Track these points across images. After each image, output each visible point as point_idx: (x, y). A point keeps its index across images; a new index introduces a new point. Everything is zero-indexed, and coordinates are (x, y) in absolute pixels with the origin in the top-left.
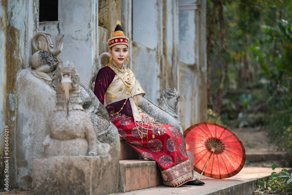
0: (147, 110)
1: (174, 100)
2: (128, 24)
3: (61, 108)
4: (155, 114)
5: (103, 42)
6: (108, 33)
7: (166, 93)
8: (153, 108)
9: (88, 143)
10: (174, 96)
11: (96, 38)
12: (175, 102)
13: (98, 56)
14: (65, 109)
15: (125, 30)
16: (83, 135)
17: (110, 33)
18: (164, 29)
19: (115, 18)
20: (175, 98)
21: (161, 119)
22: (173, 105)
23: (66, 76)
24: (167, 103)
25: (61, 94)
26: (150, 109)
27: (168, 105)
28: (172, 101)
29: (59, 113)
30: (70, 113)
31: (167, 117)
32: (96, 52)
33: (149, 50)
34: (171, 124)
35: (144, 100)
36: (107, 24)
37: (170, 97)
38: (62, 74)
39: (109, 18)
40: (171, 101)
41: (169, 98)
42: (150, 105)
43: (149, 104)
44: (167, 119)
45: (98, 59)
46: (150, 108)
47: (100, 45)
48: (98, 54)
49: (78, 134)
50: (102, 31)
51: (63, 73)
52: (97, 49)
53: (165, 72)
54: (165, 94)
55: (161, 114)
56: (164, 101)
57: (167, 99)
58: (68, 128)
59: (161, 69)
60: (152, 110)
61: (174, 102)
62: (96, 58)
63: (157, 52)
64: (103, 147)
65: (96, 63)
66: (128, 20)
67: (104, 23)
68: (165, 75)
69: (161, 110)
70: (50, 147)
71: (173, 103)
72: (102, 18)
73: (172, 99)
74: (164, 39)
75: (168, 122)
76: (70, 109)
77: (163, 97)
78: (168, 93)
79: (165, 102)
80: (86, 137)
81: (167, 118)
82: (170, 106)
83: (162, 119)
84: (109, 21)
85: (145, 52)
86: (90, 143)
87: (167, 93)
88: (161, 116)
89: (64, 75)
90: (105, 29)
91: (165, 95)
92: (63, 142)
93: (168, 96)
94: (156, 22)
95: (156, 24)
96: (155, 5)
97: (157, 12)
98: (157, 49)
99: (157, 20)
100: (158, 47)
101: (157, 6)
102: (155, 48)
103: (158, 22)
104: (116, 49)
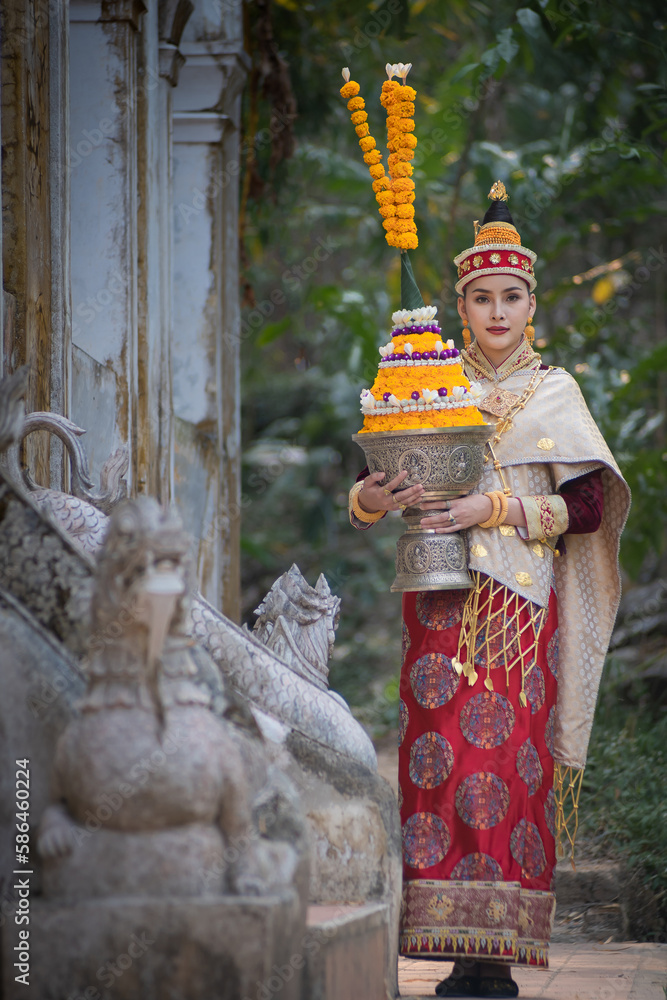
0: (246, 680)
1: (325, 633)
3: (125, 696)
4: (282, 702)
7: (292, 599)
8: (271, 670)
9: (226, 842)
10: (324, 613)
12: (329, 641)
14: (147, 702)
16: (213, 809)
21: (307, 724)
22: (320, 654)
23: (167, 564)
24: (299, 647)
25: (122, 636)
26: (260, 679)
27: (304, 655)
28: (316, 639)
29: (118, 719)
30: (170, 717)
31: (329, 713)
34: (349, 747)
35: (232, 636)
37: (308, 618)
38: (150, 557)
40: (312, 636)
41: (303, 624)
42: (258, 661)
43: (252, 655)
44: (330, 724)
46: (259, 672)
49: (200, 807)
51: (155, 552)
54: (287, 602)
55: (308, 698)
56: (286, 637)
57: (295, 624)
58: (163, 780)
60: (269, 684)
61: (326, 640)
63: (120, 381)
64: (274, 857)
69: (303, 682)
70: (76, 860)
71: (323, 646)
73: (317, 629)
75: (336, 734)
76: (167, 701)
77: (281, 617)
78: (301, 599)
79: (288, 643)
80: (222, 820)
81: (334, 719)
82: (311, 662)
83: (314, 722)
86: (235, 841)
87: (295, 597)
88: (308, 709)
89: (157, 561)
91: (285, 610)
92: (133, 841)
93: (301, 613)
94: (115, 231)
95: (115, 239)
96: (110, 147)
97: (122, 179)
98: (120, 363)
99: (123, 223)
100: (123, 355)
101: (117, 148)
102: (109, 362)
103: (123, 232)
104: (478, 294)
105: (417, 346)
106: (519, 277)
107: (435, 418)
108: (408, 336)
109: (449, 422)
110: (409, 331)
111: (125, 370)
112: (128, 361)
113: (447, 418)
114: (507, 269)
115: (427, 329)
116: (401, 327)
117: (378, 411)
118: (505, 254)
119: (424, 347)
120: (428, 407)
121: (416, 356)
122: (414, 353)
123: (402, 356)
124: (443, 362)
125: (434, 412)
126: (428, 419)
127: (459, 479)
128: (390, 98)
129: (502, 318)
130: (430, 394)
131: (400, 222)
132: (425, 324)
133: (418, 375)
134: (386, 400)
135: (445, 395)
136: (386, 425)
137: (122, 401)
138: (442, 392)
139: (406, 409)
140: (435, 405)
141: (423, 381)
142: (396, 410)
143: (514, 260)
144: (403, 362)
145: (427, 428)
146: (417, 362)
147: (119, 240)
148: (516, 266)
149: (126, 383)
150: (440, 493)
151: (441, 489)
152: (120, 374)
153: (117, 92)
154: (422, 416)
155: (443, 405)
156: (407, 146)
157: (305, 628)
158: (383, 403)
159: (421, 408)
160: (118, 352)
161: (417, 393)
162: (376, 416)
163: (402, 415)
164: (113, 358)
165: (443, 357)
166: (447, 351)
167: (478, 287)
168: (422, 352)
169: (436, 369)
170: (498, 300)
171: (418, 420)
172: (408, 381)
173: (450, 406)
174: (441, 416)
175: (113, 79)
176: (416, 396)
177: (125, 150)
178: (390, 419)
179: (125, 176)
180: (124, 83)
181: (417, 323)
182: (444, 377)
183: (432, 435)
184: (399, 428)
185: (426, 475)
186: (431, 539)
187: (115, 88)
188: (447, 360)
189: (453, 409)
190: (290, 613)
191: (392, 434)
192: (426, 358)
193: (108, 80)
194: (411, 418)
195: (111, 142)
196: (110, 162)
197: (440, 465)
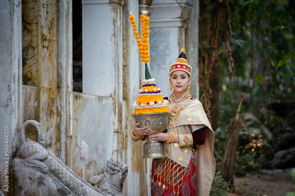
1: (118, 177)
2: (67, 73)
5: (30, 104)
6: (38, 91)
7: (109, 167)
8: (87, 190)
10: (119, 171)
11: (19, 103)
12: (120, 179)
13: (21, 125)
15: (63, 81)
17: (40, 90)
18: (125, 66)
19: (47, 70)
20: (120, 173)
22: (117, 182)
27: (111, 182)
32: (18, 119)
33: (100, 98)
36: (36, 79)
37: (113, 173)
39: (39, 72)
40: (114, 178)
41: (111, 174)
45: (21, 128)
47: (24, 108)
48: (21, 121)
50: (29, 90)
52: (20, 115)
53: (126, 123)
54: (107, 168)
56: (106, 178)
57: (109, 175)
59: (120, 121)
62: (19, 127)
63: (114, 99)
65: (18, 133)
66: (67, 68)
67: (31, 78)
68: (126, 127)
69: (98, 192)
71: (118, 180)
72: (29, 72)
73: (116, 175)
74: (124, 80)
77: (105, 173)
79: (107, 180)
82: (113, 185)
84: (38, 75)
85: (95, 102)
90: (32, 87)
91: (106, 171)
93: (111, 172)
94: (113, 59)
95: (113, 61)
96: (111, 37)
97: (114, 45)
98: (114, 95)
99: (115, 57)
100: (115, 93)
101: (113, 37)
102: (111, 94)
103: (115, 59)
104: (174, 76)
105: (149, 90)
106: (185, 72)
107: (153, 110)
108: (146, 87)
109: (157, 111)
110: (147, 85)
111: (115, 96)
112: (116, 94)
113: (157, 110)
114: (182, 69)
115: (152, 85)
116: (145, 84)
117: (138, 108)
118: (182, 65)
119: (151, 90)
120: (151, 107)
121: (149, 92)
122: (148, 92)
123: (145, 92)
124: (156, 94)
125: (153, 108)
126: (151, 110)
127: (160, 127)
128: (143, 20)
129: (180, 83)
130: (152, 103)
131: (145, 55)
132: (152, 83)
133: (149, 98)
134: (140, 105)
135: (156, 103)
136: (140, 112)
137: (114, 105)
138: (155, 103)
139: (145, 107)
140: (153, 106)
141: (150, 99)
142: (142, 108)
143: (185, 67)
144: (145, 94)
145: (151, 112)
146: (149, 94)
147: (114, 62)
148: (185, 69)
149: (115, 100)
150: (155, 131)
151: (155, 130)
152: (114, 98)
153: (113, 22)
154: (150, 109)
155: (156, 106)
156: (147, 34)
157: (112, 175)
158: (139, 106)
159: (149, 107)
160: (114, 92)
161: (148, 103)
162: (137, 109)
163: (144, 109)
164: (112, 93)
165: (156, 93)
166: (157, 91)
167: (174, 74)
168: (150, 91)
169: (154, 96)
170: (179, 78)
171: (148, 110)
172: (146, 99)
173: (158, 106)
174: (155, 109)
175: (112, 18)
176: (148, 104)
177: (115, 37)
178: (141, 110)
179: (115, 44)
180: (115, 19)
181: (149, 83)
182: (156, 98)
183: (152, 115)
184: (144, 113)
185: (151, 126)
186: (153, 144)
187: (113, 21)
188: (157, 93)
189: (158, 107)
190: (108, 171)
191: (141, 115)
192: (151, 93)
193: (111, 19)
194: (147, 110)
195: (112, 35)
196: (111, 41)
197: (155, 123)
